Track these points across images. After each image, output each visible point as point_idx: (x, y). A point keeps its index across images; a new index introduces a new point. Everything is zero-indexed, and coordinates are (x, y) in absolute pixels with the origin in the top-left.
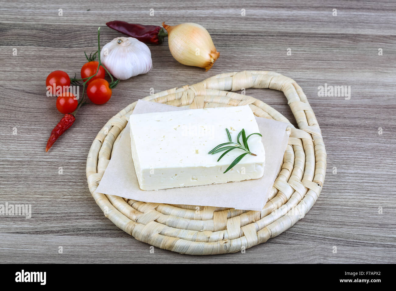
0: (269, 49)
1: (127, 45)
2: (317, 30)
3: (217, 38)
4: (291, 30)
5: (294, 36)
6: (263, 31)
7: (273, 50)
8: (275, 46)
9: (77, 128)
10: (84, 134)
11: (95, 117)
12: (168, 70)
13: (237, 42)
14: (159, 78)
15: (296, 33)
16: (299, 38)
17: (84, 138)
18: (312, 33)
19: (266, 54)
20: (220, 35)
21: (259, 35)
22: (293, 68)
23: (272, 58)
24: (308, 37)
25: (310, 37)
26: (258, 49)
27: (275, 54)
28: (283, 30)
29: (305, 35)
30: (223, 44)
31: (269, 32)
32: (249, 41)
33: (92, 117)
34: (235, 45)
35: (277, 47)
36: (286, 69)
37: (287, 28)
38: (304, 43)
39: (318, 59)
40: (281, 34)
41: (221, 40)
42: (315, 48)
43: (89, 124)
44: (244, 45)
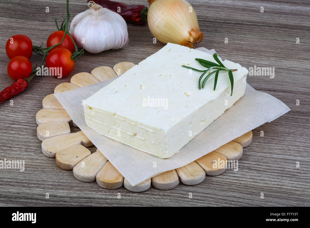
0: (265, 38)
3: (208, 25)
4: (292, 23)
5: (294, 28)
6: (261, 22)
7: (268, 39)
8: (272, 36)
9: (29, 94)
10: (34, 101)
11: (52, 86)
12: (146, 48)
13: (230, 29)
14: (134, 56)
16: (300, 31)
17: (34, 104)
19: (260, 42)
20: (212, 22)
21: (255, 25)
22: (288, 57)
23: (267, 47)
26: (252, 37)
27: (271, 43)
28: (283, 22)
29: (307, 28)
30: (214, 30)
31: (267, 23)
32: (243, 29)
33: (49, 85)
34: (226, 31)
35: (272, 37)
36: (280, 57)
37: (287, 21)
40: (280, 26)
41: (212, 26)
43: (43, 92)
44: (237, 32)
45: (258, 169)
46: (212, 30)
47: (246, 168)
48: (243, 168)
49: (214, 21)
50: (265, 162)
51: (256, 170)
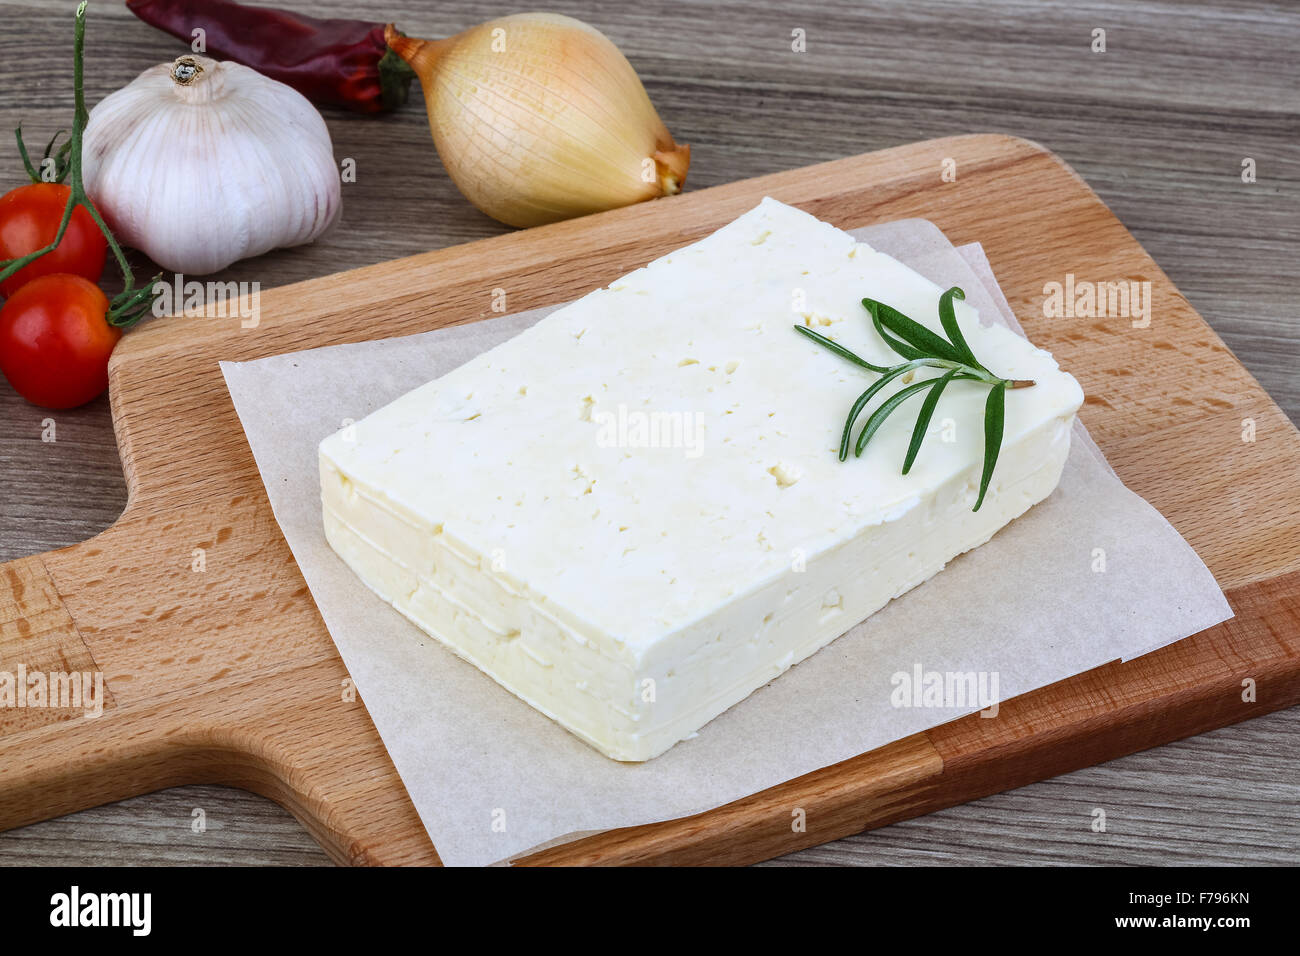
1: (215, 98)
2: (1170, 89)
3: (674, 103)
4: (1041, 83)
5: (1053, 112)
6: (903, 82)
12: (419, 236)
13: (772, 124)
15: (1066, 100)
16: (1078, 124)
18: (1145, 102)
20: (688, 87)
21: (880, 100)
24: (1126, 118)
25: (1134, 119)
28: (998, 80)
29: (1108, 108)
30: (703, 132)
31: (931, 88)
32: (834, 122)
34: (761, 136)
37: (1020, 74)
38: (1101, 148)
39: (1173, 226)
40: (990, 100)
41: (693, 111)
42: (1159, 175)
44: (807, 140)
45: (992, 842)
46: (696, 132)
47: (940, 843)
48: (929, 842)
49: (696, 81)
50: (1019, 807)
51: (983, 849)
